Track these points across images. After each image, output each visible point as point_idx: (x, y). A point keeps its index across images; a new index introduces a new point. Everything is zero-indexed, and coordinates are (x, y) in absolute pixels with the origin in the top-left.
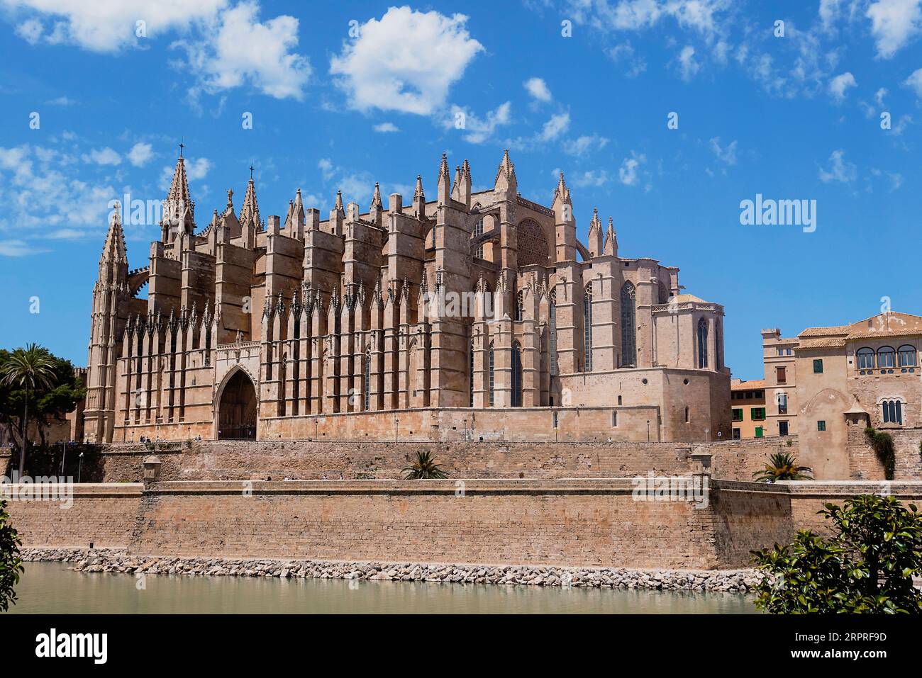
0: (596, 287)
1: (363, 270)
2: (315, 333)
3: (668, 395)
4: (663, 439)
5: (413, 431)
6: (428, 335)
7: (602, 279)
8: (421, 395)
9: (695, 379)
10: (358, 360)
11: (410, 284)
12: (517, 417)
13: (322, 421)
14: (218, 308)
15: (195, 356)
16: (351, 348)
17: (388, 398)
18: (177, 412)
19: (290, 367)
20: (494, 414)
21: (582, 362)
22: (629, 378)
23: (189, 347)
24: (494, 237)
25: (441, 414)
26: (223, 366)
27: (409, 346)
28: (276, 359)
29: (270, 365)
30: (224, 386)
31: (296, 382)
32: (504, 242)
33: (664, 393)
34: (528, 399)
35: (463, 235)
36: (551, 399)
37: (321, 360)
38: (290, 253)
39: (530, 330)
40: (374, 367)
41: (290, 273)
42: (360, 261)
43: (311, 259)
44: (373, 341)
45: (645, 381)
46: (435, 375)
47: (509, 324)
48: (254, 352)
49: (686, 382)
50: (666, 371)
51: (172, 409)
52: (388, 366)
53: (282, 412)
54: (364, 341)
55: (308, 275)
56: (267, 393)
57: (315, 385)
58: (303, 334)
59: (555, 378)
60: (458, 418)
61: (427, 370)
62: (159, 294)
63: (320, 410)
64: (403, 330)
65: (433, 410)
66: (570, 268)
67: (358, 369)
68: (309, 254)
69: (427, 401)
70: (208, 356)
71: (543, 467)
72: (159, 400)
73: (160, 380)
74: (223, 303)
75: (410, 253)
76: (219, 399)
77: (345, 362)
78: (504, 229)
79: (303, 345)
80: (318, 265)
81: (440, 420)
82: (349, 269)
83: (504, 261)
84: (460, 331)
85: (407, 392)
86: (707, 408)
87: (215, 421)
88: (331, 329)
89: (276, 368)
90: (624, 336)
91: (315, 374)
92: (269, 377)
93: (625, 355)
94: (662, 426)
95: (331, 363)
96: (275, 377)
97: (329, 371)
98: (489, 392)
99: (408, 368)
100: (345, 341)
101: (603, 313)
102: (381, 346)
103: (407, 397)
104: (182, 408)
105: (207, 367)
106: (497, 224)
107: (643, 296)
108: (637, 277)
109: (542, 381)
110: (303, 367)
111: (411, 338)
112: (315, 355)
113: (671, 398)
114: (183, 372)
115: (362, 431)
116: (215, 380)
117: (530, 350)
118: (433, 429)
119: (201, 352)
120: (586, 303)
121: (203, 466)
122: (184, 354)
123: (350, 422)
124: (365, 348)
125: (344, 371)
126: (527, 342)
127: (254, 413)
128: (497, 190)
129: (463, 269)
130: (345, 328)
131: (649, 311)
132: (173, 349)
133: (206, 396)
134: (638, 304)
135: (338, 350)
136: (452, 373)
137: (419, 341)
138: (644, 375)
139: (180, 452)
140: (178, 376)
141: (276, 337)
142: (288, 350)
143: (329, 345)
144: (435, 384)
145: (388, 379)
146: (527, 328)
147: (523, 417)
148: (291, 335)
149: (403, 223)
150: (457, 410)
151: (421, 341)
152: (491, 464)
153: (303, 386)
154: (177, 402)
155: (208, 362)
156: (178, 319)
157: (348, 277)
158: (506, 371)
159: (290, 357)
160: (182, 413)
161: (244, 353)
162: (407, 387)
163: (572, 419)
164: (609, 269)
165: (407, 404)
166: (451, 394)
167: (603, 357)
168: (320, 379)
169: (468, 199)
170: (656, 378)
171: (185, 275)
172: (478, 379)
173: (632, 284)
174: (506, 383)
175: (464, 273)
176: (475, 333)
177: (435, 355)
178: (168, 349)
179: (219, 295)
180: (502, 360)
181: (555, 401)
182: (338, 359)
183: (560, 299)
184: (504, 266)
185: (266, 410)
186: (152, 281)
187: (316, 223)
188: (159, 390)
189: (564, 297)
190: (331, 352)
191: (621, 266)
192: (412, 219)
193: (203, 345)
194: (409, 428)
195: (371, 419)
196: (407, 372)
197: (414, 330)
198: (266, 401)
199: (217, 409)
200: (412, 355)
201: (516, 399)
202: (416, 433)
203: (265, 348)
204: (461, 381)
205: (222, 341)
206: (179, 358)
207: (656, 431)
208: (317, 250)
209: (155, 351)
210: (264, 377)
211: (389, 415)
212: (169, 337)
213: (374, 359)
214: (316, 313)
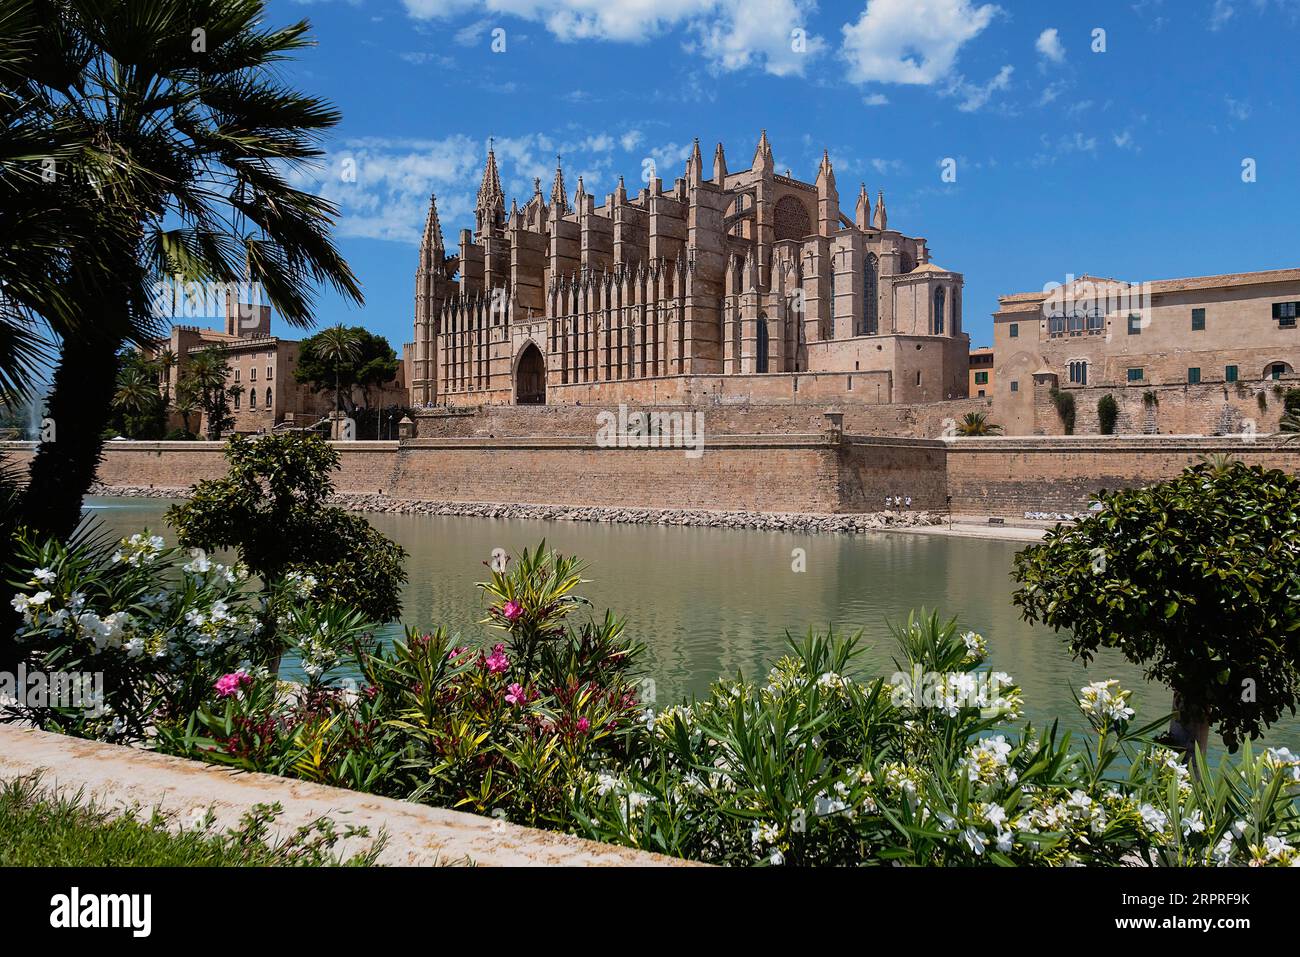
0: (839, 259)
1: (631, 250)
2: (590, 309)
3: (899, 359)
4: (893, 402)
5: (670, 396)
6: (682, 309)
7: (844, 252)
8: (676, 363)
9: (928, 345)
10: (625, 333)
11: (667, 260)
12: (763, 382)
13: (597, 387)
14: (514, 287)
15: (496, 331)
16: (620, 322)
17: (649, 366)
18: (484, 380)
19: (571, 339)
20: (740, 380)
21: (826, 332)
22: (867, 344)
23: (492, 324)
24: (750, 214)
25: (693, 380)
26: (518, 341)
27: (667, 319)
28: (559, 333)
29: (555, 338)
30: (520, 357)
31: (576, 353)
32: (760, 220)
33: (896, 358)
34: (772, 364)
35: (716, 214)
36: (797, 365)
37: (595, 333)
38: (571, 235)
39: (775, 302)
40: (638, 339)
41: (573, 254)
42: (628, 242)
43: (586, 241)
44: (637, 315)
45: (880, 348)
46: (688, 345)
47: (755, 297)
48: (543, 327)
49: (919, 347)
50: (898, 338)
51: (480, 378)
52: (650, 339)
53: (565, 380)
54: (630, 315)
55: (585, 256)
56: (554, 363)
57: (591, 355)
58: (581, 311)
59: (802, 346)
60: (708, 384)
61: (681, 341)
62: (468, 277)
63: (596, 378)
64: (661, 304)
65: (686, 377)
66: (817, 242)
67: (625, 342)
68: (585, 236)
69: (681, 370)
70: (506, 331)
71: (778, 427)
72: (470, 371)
73: (470, 353)
74: (518, 283)
75: (670, 233)
76: (516, 370)
77: (614, 334)
78: (759, 205)
79: (581, 319)
80: (594, 247)
81: (692, 386)
82: (617, 249)
83: (760, 237)
84: (713, 304)
85: (665, 361)
86: (941, 374)
87: (513, 388)
88: (603, 306)
89: (560, 341)
90: (866, 305)
91: (591, 346)
92: (554, 350)
93: (866, 323)
94: (893, 389)
95: (603, 336)
96: (559, 350)
97: (602, 343)
98: (738, 360)
99: (666, 339)
100: (614, 315)
101: (844, 285)
102: (644, 320)
103: (665, 366)
104: (488, 377)
105: (506, 342)
106: (754, 202)
107: (885, 267)
108: (879, 248)
109: (788, 349)
110: (581, 339)
111: (669, 312)
112: (590, 329)
113: (904, 363)
114: (488, 345)
115: (630, 396)
116: (512, 353)
117: (774, 320)
118: (686, 394)
119: (501, 328)
120: (832, 274)
121: (492, 427)
122: (488, 329)
123: (620, 388)
124: (630, 322)
125: (614, 343)
126: (773, 314)
127: (544, 381)
128: (754, 170)
129: (717, 247)
130: (614, 305)
131: (890, 281)
132: (480, 325)
133: (504, 367)
134: (880, 275)
135: (609, 324)
136: (704, 343)
137: (674, 315)
138: (879, 342)
139: (473, 415)
140: (484, 349)
141: (559, 313)
142: (569, 325)
143: (602, 320)
144: (688, 354)
145: (649, 349)
146: (772, 300)
147: (767, 382)
148: (571, 312)
149: (662, 206)
150: (708, 376)
151: (676, 313)
152: (732, 425)
153: (581, 356)
154: (484, 373)
155: (506, 337)
156: (482, 299)
157: (617, 258)
158: (752, 340)
159: (571, 332)
160: (488, 383)
161: (534, 329)
162: (665, 356)
163: (811, 383)
164: (851, 242)
165: (666, 372)
166: (703, 362)
167: (843, 327)
168: (595, 350)
169: (722, 181)
170: (889, 344)
171: (487, 258)
172: (728, 348)
173: (875, 256)
174: (752, 352)
175: (718, 250)
176: (727, 306)
177: (688, 327)
178: (475, 326)
179: (514, 277)
180: (749, 330)
181: (801, 367)
182: (609, 332)
183: (807, 272)
184: (760, 243)
185: (553, 379)
186: (462, 266)
187: (591, 208)
188: (470, 362)
189: (811, 270)
190: (603, 326)
191: (863, 239)
192: (673, 200)
193: (502, 322)
194: (666, 394)
195: (636, 385)
196: (665, 343)
197: (670, 304)
198: (552, 371)
199: (515, 378)
200: (669, 327)
201: (762, 366)
202: (672, 398)
203: (550, 323)
204: (715, 349)
205: (517, 318)
206: (484, 333)
207: (887, 393)
208: (592, 233)
209: (466, 328)
210: (551, 349)
211: (650, 382)
212: (476, 315)
213: (638, 331)
214: (590, 290)
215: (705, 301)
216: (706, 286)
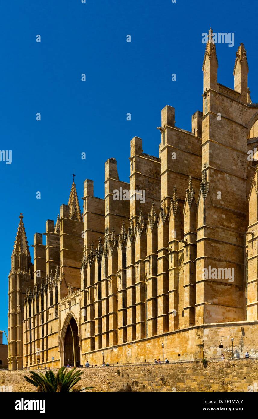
5: (181, 353)
8: (187, 313)
10: (138, 289)
13: (116, 350)
14: (62, 270)
15: (52, 311)
16: (134, 279)
17: (160, 322)
18: (45, 354)
23: (49, 305)
25: (206, 331)
26: (63, 315)
27: (178, 263)
28: (89, 302)
29: (85, 307)
37: (115, 295)
40: (149, 293)
44: (149, 267)
46: (200, 288)
48: (78, 300)
51: (43, 352)
54: (142, 269)
55: (107, 221)
56: (85, 332)
58: (103, 276)
60: (225, 335)
61: (192, 285)
64: (172, 248)
65: (198, 328)
68: (107, 202)
69: (193, 321)
70: (56, 309)
72: (38, 347)
73: (38, 332)
74: (63, 266)
75: (184, 169)
76: (63, 342)
79: (103, 285)
81: (205, 339)
87: (61, 358)
88: (120, 266)
89: (89, 310)
91: (111, 310)
95: (120, 297)
96: (89, 318)
97: (120, 305)
99: (177, 287)
100: (129, 273)
102: (155, 270)
103: (176, 318)
104: (47, 351)
105: (57, 319)
110: (104, 305)
112: (111, 292)
114: (47, 324)
115: (142, 357)
116: (60, 327)
118: (198, 349)
119: (54, 307)
122: (47, 310)
124: (143, 276)
125: (129, 302)
127: (80, 350)
130: (129, 262)
132: (42, 308)
133: (56, 340)
140: (45, 328)
141: (88, 283)
142: (95, 292)
143: (119, 281)
144: (200, 299)
145: (161, 302)
148: (96, 279)
150: (224, 326)
153: (104, 321)
154: (45, 347)
155: (57, 314)
157: (133, 212)
159: (96, 299)
160: (47, 355)
161: (73, 302)
162: (176, 307)
165: (176, 325)
168: (114, 314)
177: (200, 266)
179: (62, 261)
182: (125, 292)
185: (85, 346)
186: (35, 263)
188: (38, 340)
190: (120, 287)
192: (188, 134)
193: (54, 302)
194: (177, 351)
195: (148, 345)
196: (176, 291)
197: (182, 245)
198: (84, 339)
199: (62, 349)
202: (183, 354)
203: (83, 294)
205: (62, 296)
206: (45, 314)
210: (83, 319)
211: (161, 339)
212: (40, 299)
213: (150, 284)
214: (110, 253)
215: (221, 234)
216: (224, 216)
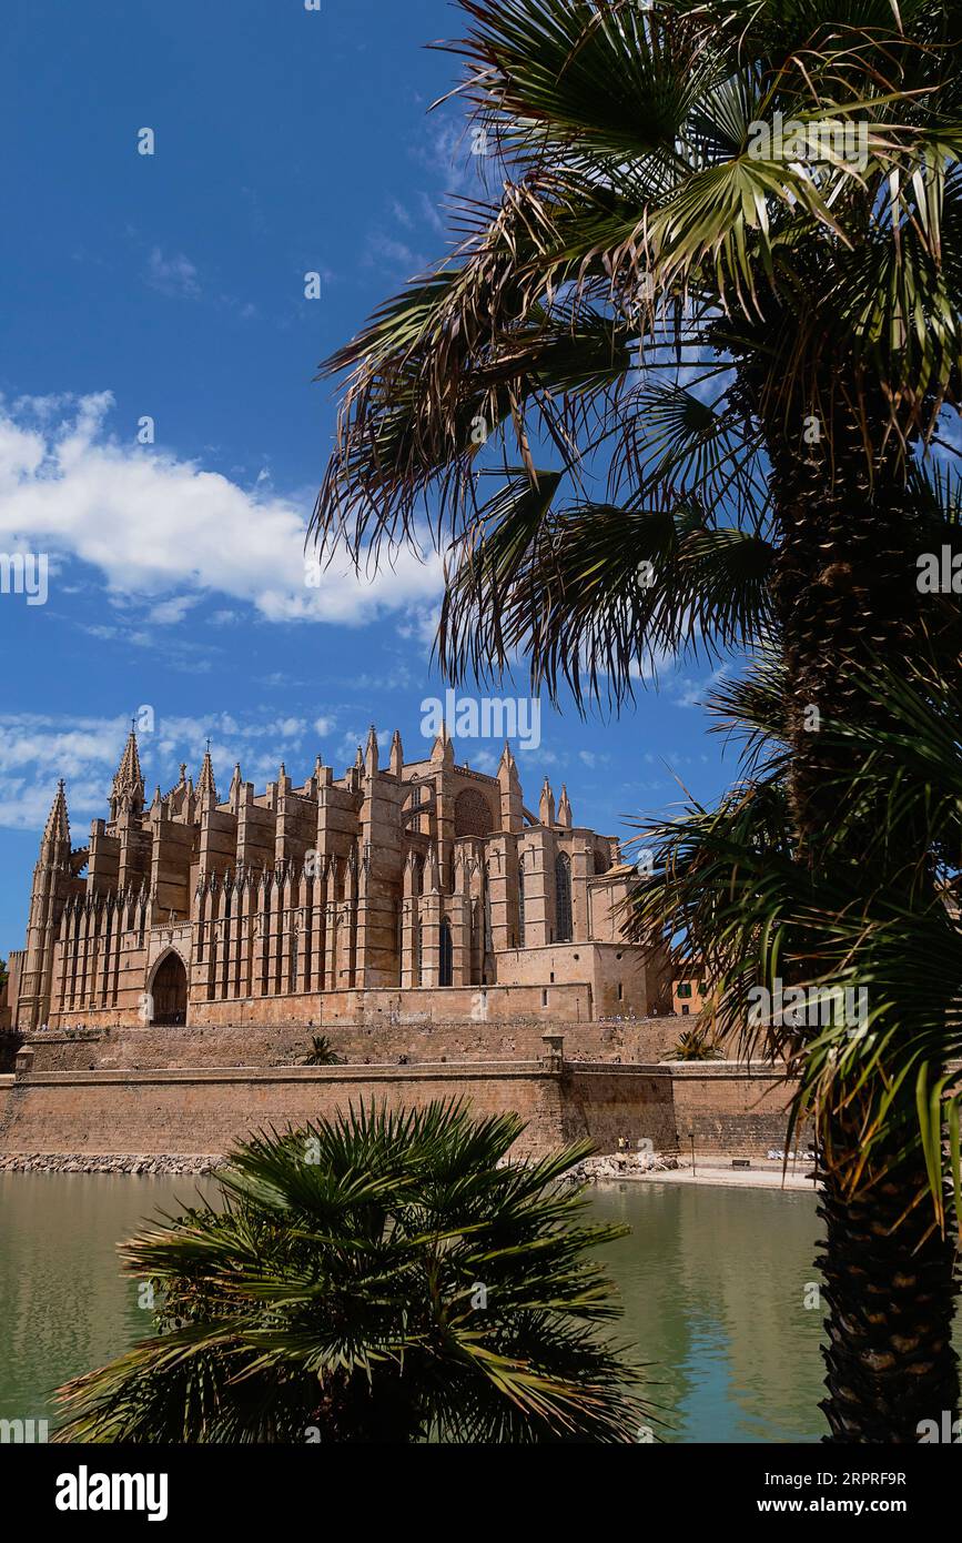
0: (528, 858)
1: (295, 845)
2: (246, 912)
3: (599, 971)
4: (594, 1019)
5: (339, 1013)
6: (354, 912)
7: (533, 850)
8: (346, 975)
9: (628, 953)
10: (286, 939)
11: (338, 857)
12: (447, 997)
13: (251, 1003)
14: (154, 886)
15: (129, 937)
16: (280, 927)
17: (315, 978)
18: (110, 997)
19: (221, 947)
20: (420, 995)
21: (516, 939)
22: (562, 953)
23: (124, 929)
24: (430, 808)
25: (366, 995)
26: (156, 948)
27: (336, 924)
28: (207, 939)
29: (201, 945)
30: (156, 969)
31: (226, 963)
32: (440, 815)
33: (595, 969)
34: (457, 977)
35: (392, 806)
36: (484, 977)
37: (251, 939)
38: (226, 828)
39: (459, 905)
40: (301, 947)
41: (226, 849)
42: (292, 836)
43: (243, 835)
44: (301, 919)
45: (577, 957)
46: (360, 953)
47: (438, 899)
48: (187, 933)
49: (619, 957)
50: (596, 945)
51: (105, 993)
52: (315, 946)
53: (211, 996)
54: (292, 919)
55: (241, 851)
56: (198, 975)
57: (244, 966)
58: (234, 914)
59: (489, 955)
60: (384, 999)
61: (353, 949)
62: (97, 873)
63: (249, 993)
64: (330, 907)
65: (358, 991)
66: (503, 839)
67: (286, 950)
68: (242, 830)
69: (352, 983)
70: (142, 937)
71: (466, 1051)
72: (94, 985)
73: (95, 963)
74: (159, 882)
75: (340, 826)
76: (151, 983)
77: (273, 941)
78: (439, 798)
79: (234, 923)
80: (252, 841)
81: (365, 1002)
82: (279, 844)
83: (440, 832)
84: (390, 908)
85: (333, 973)
86: (643, 984)
88: (261, 908)
89: (207, 949)
90: (558, 909)
91: (244, 955)
92: (200, 959)
93: (560, 929)
94: (594, 1004)
95: (259, 943)
96: (206, 959)
97: (258, 952)
98: (417, 971)
99: (334, 947)
100: (274, 919)
101: (535, 886)
102: (309, 924)
103: (333, 978)
104: (115, 992)
105: (141, 949)
106: (433, 794)
107: (578, 867)
108: (572, 847)
109: (474, 958)
110: (233, 947)
111: (338, 916)
112: (245, 935)
113: (603, 974)
114: (118, 954)
115: (289, 1014)
116: (148, 962)
117: (459, 926)
118: (358, 1011)
119: (135, 933)
120: (521, 874)
121: (121, 1054)
122: (119, 935)
123: (278, 1005)
124: (293, 927)
125: (273, 951)
126: (457, 918)
127: (185, 997)
128: (433, 760)
129: (394, 842)
130: (274, 907)
131: (583, 882)
132: (109, 930)
133: (137, 980)
134: (573, 876)
135: (267, 929)
136: (380, 951)
137: (345, 919)
138: (575, 951)
139: (98, 1040)
140: (112, 959)
141: (208, 917)
142: (219, 930)
143: (259, 925)
144: (360, 964)
145: (315, 958)
146: (456, 903)
147: (451, 997)
148: (222, 915)
149: (333, 797)
150: (383, 991)
151: (347, 917)
152: (413, 1048)
153: (232, 967)
154: (110, 987)
155: (141, 944)
156: (114, 898)
157: (279, 854)
158: (434, 948)
159: (221, 938)
160: (115, 999)
161: (176, 934)
162: (334, 967)
163: (501, 998)
164: (541, 840)
165: (334, 985)
166: (378, 973)
167: (535, 933)
168: (250, 960)
169: (399, 771)
170: (587, 953)
171: (123, 852)
172: (407, 957)
173: (567, 855)
174: (434, 961)
175: (395, 847)
176: (405, 909)
177: (361, 933)
178: (104, 931)
179: (155, 874)
180: (430, 937)
181: (488, 979)
182: (267, 938)
183: (493, 872)
184: (440, 839)
185: (196, 994)
186: (92, 860)
187: (250, 797)
188: (94, 974)
189: (498, 870)
190: (260, 932)
191: (554, 835)
192: (344, 791)
193: (137, 926)
194: (334, 1011)
195: (298, 1002)
196: (334, 951)
197: (341, 907)
198: (196, 985)
200: (339, 933)
201: (445, 978)
202: (341, 1015)
203: (197, 928)
204: (391, 959)
205: (155, 921)
206: (114, 939)
207: (587, 1009)
208: (249, 824)
209: (91, 934)
210: (195, 958)
211: (315, 997)
212: (105, 918)
213: (302, 937)
214: (246, 890)
215: (380, 903)
216: (382, 887)
